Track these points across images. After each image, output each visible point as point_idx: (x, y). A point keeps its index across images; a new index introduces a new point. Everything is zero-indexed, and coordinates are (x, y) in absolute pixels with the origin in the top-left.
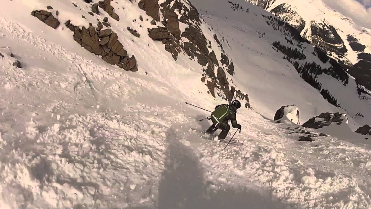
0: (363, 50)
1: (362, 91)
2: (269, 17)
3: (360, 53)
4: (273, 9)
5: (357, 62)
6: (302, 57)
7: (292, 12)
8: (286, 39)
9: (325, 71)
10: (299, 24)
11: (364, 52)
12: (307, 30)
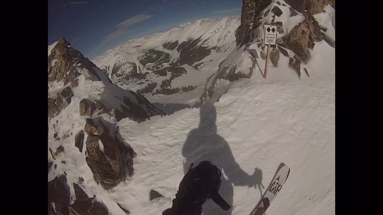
0: (178, 44)
1: (197, 66)
2: (119, 81)
3: (177, 47)
4: (112, 73)
5: (180, 54)
6: (155, 85)
7: (124, 65)
8: (138, 84)
9: (172, 78)
10: (132, 67)
11: (179, 44)
12: (139, 66)
